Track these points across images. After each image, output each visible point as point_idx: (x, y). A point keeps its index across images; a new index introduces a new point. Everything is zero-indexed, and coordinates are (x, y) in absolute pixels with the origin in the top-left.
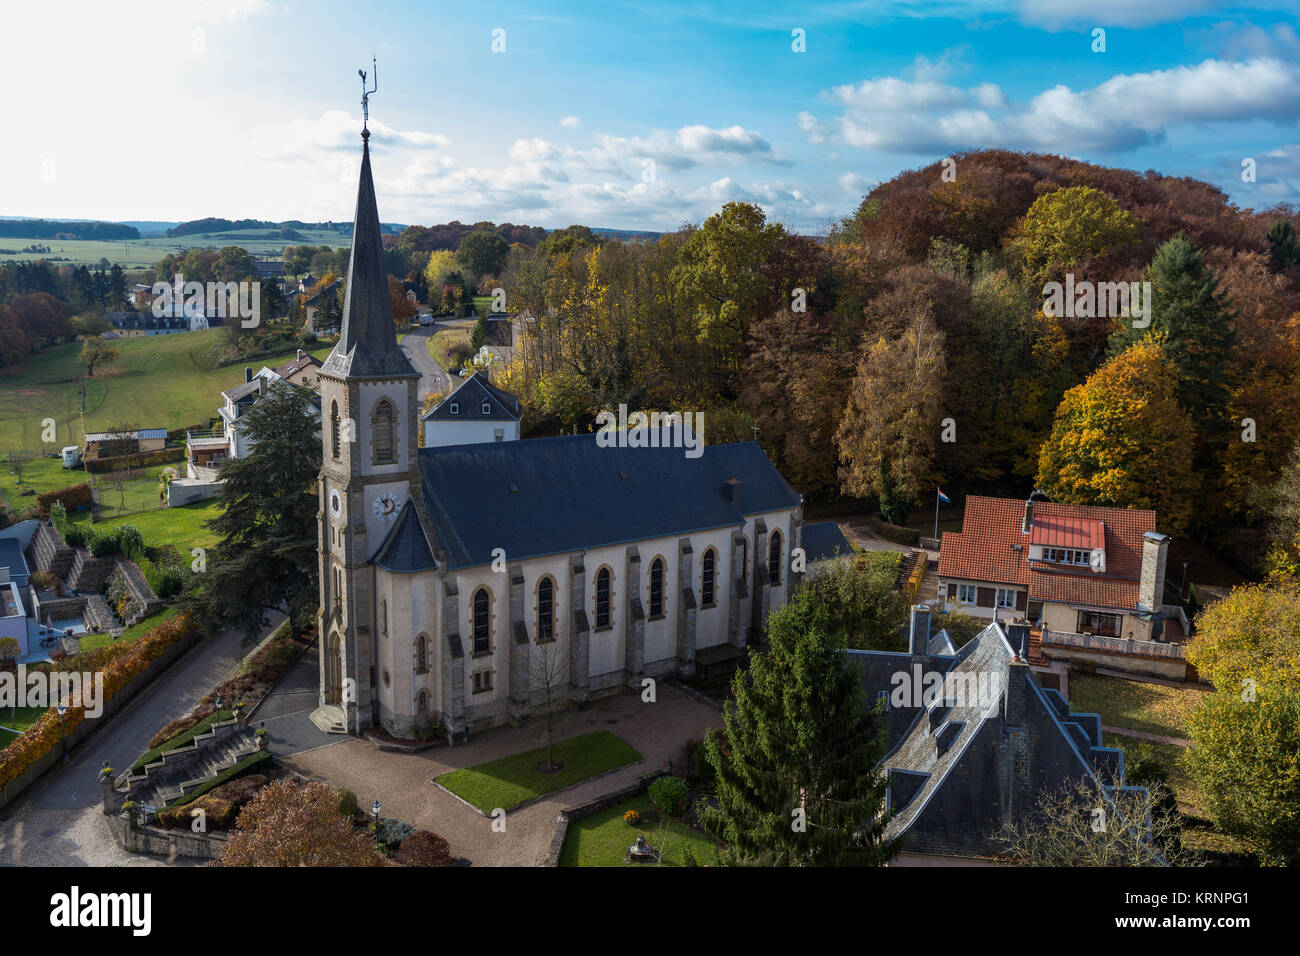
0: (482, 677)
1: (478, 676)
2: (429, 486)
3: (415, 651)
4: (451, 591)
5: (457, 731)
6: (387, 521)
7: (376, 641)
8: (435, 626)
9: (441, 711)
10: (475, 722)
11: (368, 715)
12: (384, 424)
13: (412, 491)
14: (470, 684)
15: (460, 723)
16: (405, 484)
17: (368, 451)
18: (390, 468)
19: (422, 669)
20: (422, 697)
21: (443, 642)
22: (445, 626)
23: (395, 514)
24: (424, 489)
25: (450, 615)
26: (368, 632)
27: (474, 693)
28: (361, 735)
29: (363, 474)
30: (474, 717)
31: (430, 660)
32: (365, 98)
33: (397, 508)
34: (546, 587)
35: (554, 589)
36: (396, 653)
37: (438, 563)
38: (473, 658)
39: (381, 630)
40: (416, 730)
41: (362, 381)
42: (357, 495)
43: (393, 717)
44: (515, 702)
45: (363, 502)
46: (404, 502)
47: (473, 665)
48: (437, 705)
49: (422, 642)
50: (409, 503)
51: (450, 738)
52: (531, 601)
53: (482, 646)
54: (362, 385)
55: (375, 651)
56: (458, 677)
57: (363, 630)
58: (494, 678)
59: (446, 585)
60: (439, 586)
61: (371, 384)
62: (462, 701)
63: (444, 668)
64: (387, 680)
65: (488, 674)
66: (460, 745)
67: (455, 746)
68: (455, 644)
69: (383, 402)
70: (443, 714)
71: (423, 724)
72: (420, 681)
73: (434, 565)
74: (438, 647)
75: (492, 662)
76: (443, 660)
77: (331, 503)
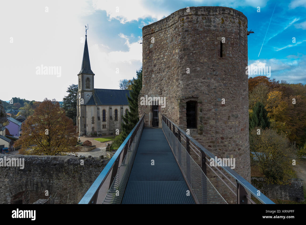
0: (104, 125)
1: (103, 125)
2: (96, 93)
3: (92, 119)
4: (98, 109)
5: (99, 134)
6: (88, 99)
7: (86, 118)
8: (95, 115)
9: (96, 131)
10: (103, 134)
11: (84, 133)
12: (88, 82)
13: (93, 94)
14: (102, 127)
15: (99, 132)
16: (91, 93)
17: (85, 86)
18: (89, 90)
19: (93, 123)
20: (93, 128)
21: (97, 118)
22: (97, 115)
23: (90, 98)
24: (95, 94)
25: (98, 113)
26: (84, 117)
27: (103, 128)
28: (82, 136)
29: (84, 90)
30: (103, 133)
31: (94, 121)
32: (86, 30)
33: (90, 96)
34: (116, 111)
35: (118, 112)
36: (89, 121)
37: (96, 104)
38: (103, 122)
39: (86, 117)
40: (92, 134)
41: (84, 74)
42: (83, 93)
43: (88, 132)
44: (110, 131)
45: (84, 94)
46: (91, 96)
47: (102, 123)
48: (96, 130)
49: (93, 118)
50: (92, 96)
51: (98, 135)
52: (113, 113)
53: (104, 120)
54: (84, 75)
55: (85, 121)
56: (99, 124)
57: (83, 117)
58: (106, 126)
59: (97, 108)
60: (96, 108)
61: (86, 75)
62: (100, 129)
63: (97, 123)
64: (87, 126)
65: (105, 125)
66: (99, 136)
67: (98, 137)
68: (99, 118)
69: (88, 78)
70: (97, 131)
71: (93, 133)
72: (93, 125)
73: (95, 104)
74: (96, 119)
75: (106, 123)
76: (97, 121)
77: (79, 96)
